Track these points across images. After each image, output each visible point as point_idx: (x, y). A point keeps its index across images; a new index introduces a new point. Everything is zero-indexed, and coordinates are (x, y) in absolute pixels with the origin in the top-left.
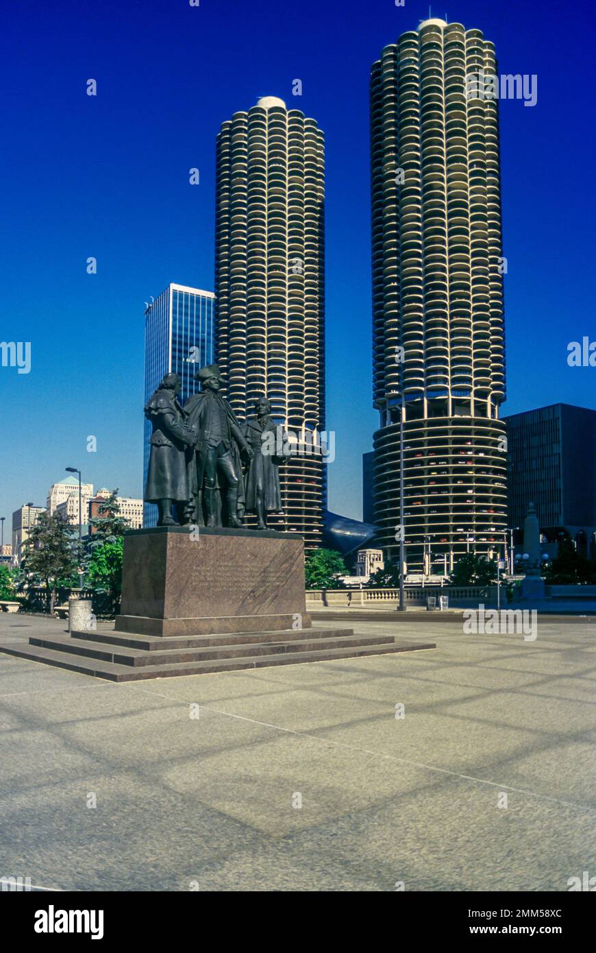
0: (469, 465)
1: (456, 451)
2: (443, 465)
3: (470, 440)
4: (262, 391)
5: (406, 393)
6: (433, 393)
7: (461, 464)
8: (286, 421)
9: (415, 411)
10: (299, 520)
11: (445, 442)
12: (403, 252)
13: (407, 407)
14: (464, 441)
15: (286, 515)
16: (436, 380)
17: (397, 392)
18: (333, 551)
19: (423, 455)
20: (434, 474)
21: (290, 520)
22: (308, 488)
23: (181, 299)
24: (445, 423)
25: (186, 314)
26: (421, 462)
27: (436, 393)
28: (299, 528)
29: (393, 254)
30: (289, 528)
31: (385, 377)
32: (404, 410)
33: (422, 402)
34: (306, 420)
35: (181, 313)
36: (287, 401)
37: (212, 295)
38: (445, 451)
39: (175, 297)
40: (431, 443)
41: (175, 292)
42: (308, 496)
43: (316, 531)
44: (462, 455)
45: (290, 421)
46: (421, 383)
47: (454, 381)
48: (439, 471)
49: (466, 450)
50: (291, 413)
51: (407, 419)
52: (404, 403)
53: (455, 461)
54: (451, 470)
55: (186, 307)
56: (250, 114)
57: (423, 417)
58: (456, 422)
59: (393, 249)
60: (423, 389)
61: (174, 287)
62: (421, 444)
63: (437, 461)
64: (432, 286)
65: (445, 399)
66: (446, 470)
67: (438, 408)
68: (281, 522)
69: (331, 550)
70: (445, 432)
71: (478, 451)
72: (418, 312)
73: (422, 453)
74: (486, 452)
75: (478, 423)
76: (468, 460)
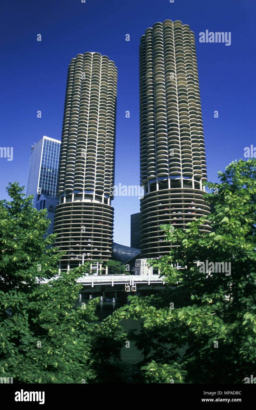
0: (193, 214)
1: (186, 206)
2: (179, 213)
3: (193, 201)
4: (83, 176)
5: (159, 177)
6: (173, 177)
7: (189, 213)
8: (94, 192)
9: (164, 185)
10: (99, 244)
11: (180, 201)
12: (156, 110)
13: (159, 184)
14: (190, 201)
15: (92, 241)
16: (174, 170)
17: (154, 176)
18: (117, 262)
19: (169, 208)
20: (175, 218)
21: (94, 244)
22: (104, 227)
23: (48, 143)
24: (180, 191)
25: (50, 150)
26: (168, 212)
27: (174, 177)
28: (99, 249)
29: (151, 111)
30: (94, 248)
31: (148, 168)
32: (157, 185)
33: (167, 181)
34: (105, 192)
35: (47, 149)
36: (95, 182)
37: (60, 142)
38: (180, 206)
39: (45, 142)
40: (173, 201)
41: (45, 140)
42: (104, 232)
43: (108, 251)
44: (190, 208)
45: (97, 192)
46: (166, 171)
47: (184, 171)
48: (178, 216)
49: (192, 206)
50: (97, 188)
51: (159, 189)
52: (157, 181)
53: (186, 211)
54: (184, 216)
55: (50, 147)
56: (84, 55)
57: (168, 188)
58: (185, 191)
59: (151, 109)
60: (168, 174)
61: (45, 137)
62: (167, 202)
63: (177, 211)
64: (171, 125)
65: (179, 180)
66: (181, 216)
67: (175, 184)
68: (89, 245)
69: (116, 261)
70: (180, 196)
71: (197, 207)
72: (164, 137)
73: (168, 207)
74: (202, 207)
75: (197, 192)
76: (192, 211)
